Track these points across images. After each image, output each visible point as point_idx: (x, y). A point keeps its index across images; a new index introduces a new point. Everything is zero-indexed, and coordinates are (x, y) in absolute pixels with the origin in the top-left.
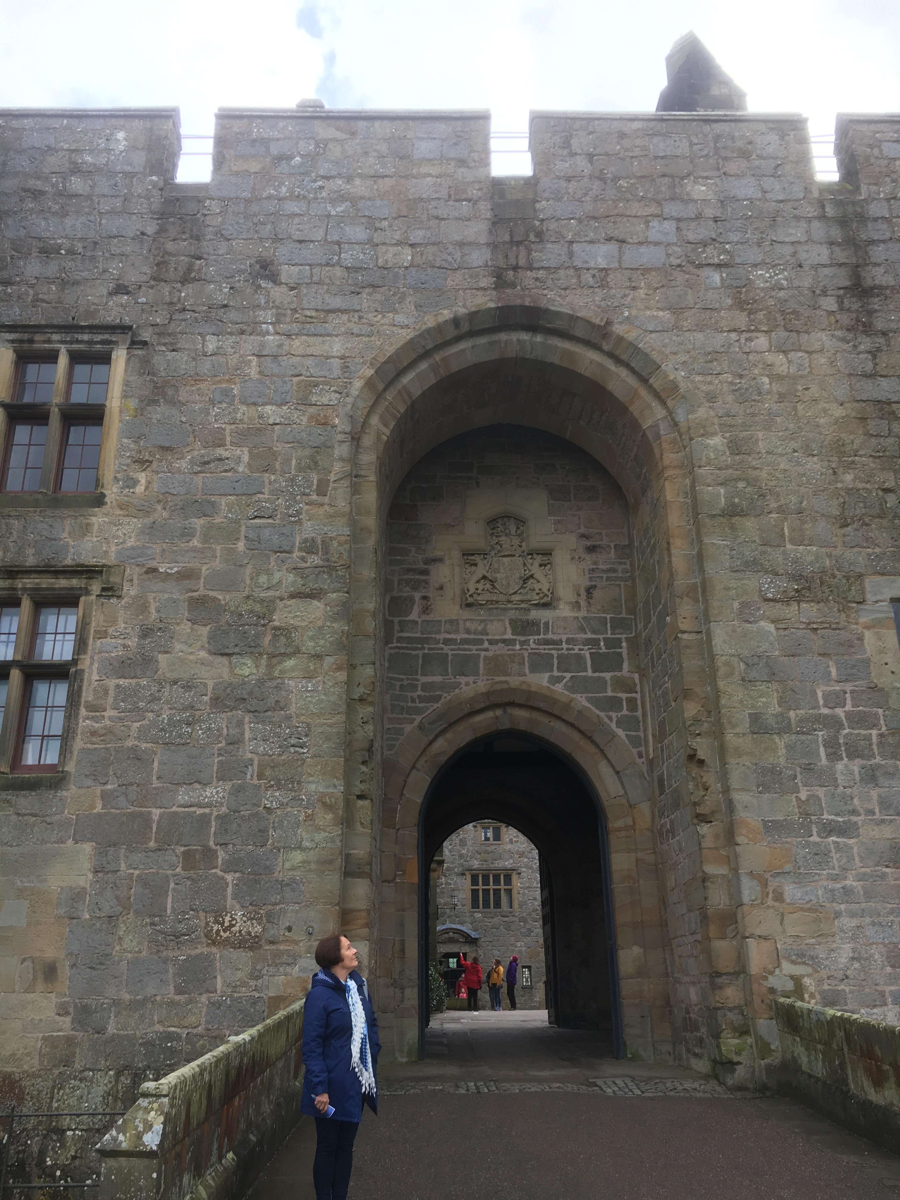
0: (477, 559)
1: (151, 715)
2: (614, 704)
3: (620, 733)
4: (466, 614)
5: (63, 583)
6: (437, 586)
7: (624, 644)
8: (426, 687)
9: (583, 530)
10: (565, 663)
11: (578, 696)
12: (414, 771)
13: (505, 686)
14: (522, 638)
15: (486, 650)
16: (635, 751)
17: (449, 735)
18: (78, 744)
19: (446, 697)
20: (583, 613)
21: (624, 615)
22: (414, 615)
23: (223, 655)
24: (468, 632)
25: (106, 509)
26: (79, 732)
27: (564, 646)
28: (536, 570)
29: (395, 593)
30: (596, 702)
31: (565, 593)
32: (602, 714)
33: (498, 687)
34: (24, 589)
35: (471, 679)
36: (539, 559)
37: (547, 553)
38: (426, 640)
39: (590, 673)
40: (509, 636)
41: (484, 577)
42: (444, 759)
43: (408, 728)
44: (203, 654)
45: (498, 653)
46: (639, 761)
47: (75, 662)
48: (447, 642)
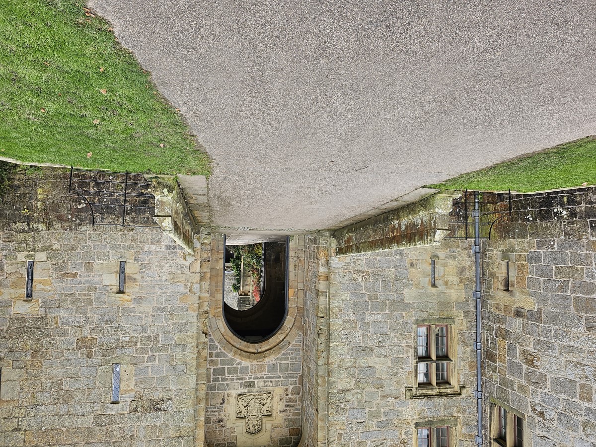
0: (266, 413)
1: (391, 344)
2: (218, 355)
3: (217, 344)
4: (271, 389)
5: (425, 392)
6: (282, 400)
7: (212, 380)
8: (287, 359)
9: (224, 429)
10: (235, 370)
11: (232, 357)
12: (291, 327)
13: (258, 360)
14: (251, 380)
15: (265, 374)
16: (212, 337)
17: (278, 341)
18: (413, 334)
19: (280, 355)
20: (228, 391)
21: (210, 392)
22: (291, 387)
23: (371, 367)
24: (271, 382)
25: (414, 422)
26: (413, 338)
27: (235, 378)
28: (243, 410)
29: (298, 396)
30: (225, 355)
31: (233, 400)
32: (223, 351)
33: (261, 360)
34: (436, 389)
35: (271, 363)
36: (242, 415)
37: (238, 418)
38: (287, 377)
39: (226, 367)
40: (256, 381)
41: (263, 405)
42: (279, 332)
43: (294, 343)
44: (377, 367)
45: (260, 374)
46: (211, 333)
47: (417, 363)
48: (279, 377)
